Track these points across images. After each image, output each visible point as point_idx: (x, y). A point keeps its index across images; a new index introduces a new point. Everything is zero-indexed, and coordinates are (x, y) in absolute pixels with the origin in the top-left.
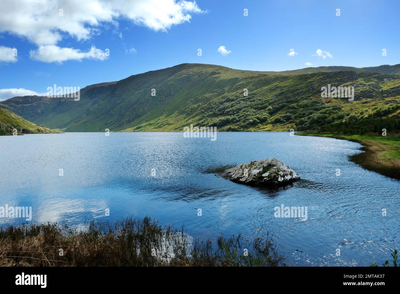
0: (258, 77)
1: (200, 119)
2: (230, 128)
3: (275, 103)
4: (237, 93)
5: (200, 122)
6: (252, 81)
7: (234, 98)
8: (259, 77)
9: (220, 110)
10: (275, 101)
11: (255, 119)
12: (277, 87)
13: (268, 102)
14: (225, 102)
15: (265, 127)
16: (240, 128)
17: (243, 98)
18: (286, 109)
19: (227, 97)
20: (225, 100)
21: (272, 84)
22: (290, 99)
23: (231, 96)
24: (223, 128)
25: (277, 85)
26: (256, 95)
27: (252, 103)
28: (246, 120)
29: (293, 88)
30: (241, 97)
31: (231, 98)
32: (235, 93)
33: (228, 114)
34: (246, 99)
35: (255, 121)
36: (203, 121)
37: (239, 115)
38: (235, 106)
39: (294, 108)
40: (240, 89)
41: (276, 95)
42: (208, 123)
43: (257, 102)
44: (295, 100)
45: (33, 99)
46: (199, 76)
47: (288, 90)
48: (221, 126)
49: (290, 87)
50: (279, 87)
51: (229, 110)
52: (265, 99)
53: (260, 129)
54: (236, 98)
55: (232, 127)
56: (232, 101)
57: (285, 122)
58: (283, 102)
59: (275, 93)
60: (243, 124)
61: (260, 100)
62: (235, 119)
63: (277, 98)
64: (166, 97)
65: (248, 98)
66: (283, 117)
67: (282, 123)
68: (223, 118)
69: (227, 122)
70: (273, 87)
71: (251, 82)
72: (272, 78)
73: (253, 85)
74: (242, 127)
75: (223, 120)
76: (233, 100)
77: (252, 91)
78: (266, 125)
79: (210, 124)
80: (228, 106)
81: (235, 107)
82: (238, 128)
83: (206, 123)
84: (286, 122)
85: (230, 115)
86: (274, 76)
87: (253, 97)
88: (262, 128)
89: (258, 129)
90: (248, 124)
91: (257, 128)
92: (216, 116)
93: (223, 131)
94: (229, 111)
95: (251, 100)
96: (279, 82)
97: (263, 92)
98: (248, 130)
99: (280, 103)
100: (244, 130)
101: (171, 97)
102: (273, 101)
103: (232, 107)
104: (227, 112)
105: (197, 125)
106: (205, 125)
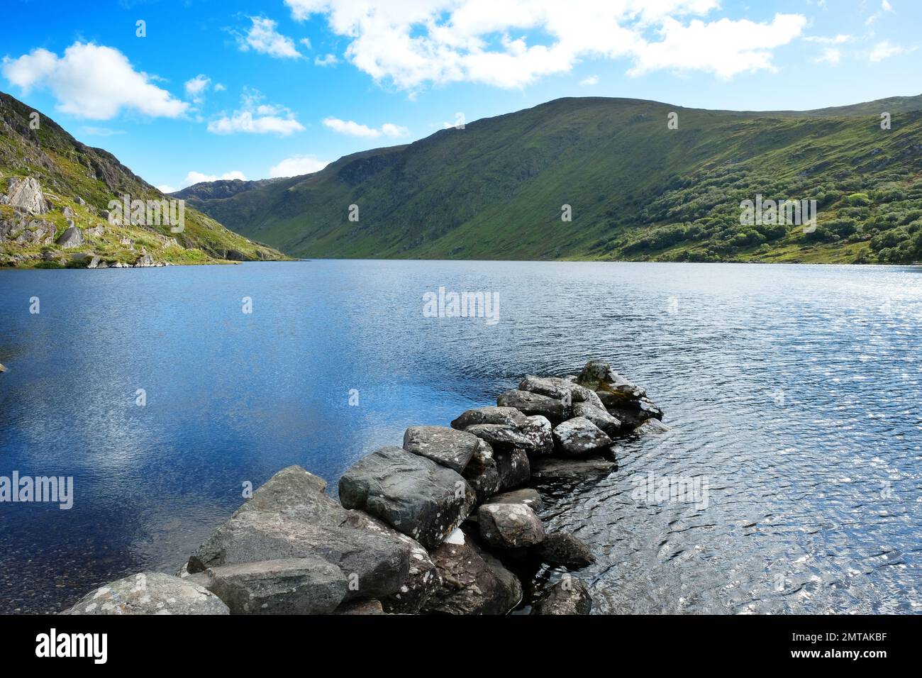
0: (754, 125)
1: (605, 232)
2: (686, 253)
3: (806, 192)
4: (700, 166)
5: (605, 237)
6: (740, 137)
7: (692, 178)
8: (759, 125)
9: (655, 209)
10: (805, 185)
11: (753, 231)
12: (808, 150)
13: (786, 188)
14: (666, 189)
15: (781, 251)
16: (714, 255)
17: (715, 180)
18: (840, 207)
19: (673, 178)
20: (668, 183)
21: (796, 141)
22: (848, 180)
23: (683, 175)
24: (665, 254)
25: (809, 145)
26: (750, 170)
27: (741, 191)
28: (726, 234)
29: (855, 152)
30: (711, 177)
31: (682, 179)
32: (693, 167)
33: (676, 218)
34: (722, 183)
35: (754, 235)
36: (611, 235)
37: (706, 221)
38: (693, 198)
39: (859, 203)
40: (707, 158)
41: (808, 171)
42: (627, 241)
43: (755, 188)
44: (862, 183)
45: (234, 188)
46: (599, 127)
47: (842, 157)
48: (660, 249)
49: (846, 150)
50: (814, 149)
51: (679, 208)
52: (777, 182)
53: (767, 256)
54: (696, 179)
55: (691, 252)
56: (685, 188)
57: (836, 241)
58: (829, 189)
59: (803, 166)
60: (718, 243)
61: (762, 183)
62: (695, 231)
63: (809, 178)
64: (518, 179)
65: (729, 179)
66: (834, 226)
67: (827, 242)
68: (665, 229)
69: (677, 239)
70: (797, 150)
71: (733, 139)
72: (795, 126)
73: (742, 146)
74: (718, 250)
75: (666, 234)
76: (688, 185)
77: (740, 160)
78: (783, 247)
79: (632, 244)
80: (677, 199)
81: (696, 200)
82: (708, 252)
83: (621, 242)
84: (840, 239)
85: (684, 221)
86: (800, 122)
87: (743, 176)
88: (774, 253)
89: (761, 256)
90: (733, 243)
91: (759, 254)
92: (644, 224)
93: (667, 260)
94: (680, 212)
95: (737, 183)
96: (813, 138)
97: (772, 162)
98: (735, 259)
99: (820, 190)
100: (724, 259)
101: (531, 179)
102: (800, 184)
103: (686, 201)
104: (675, 214)
105: (598, 245)
106: (617, 246)
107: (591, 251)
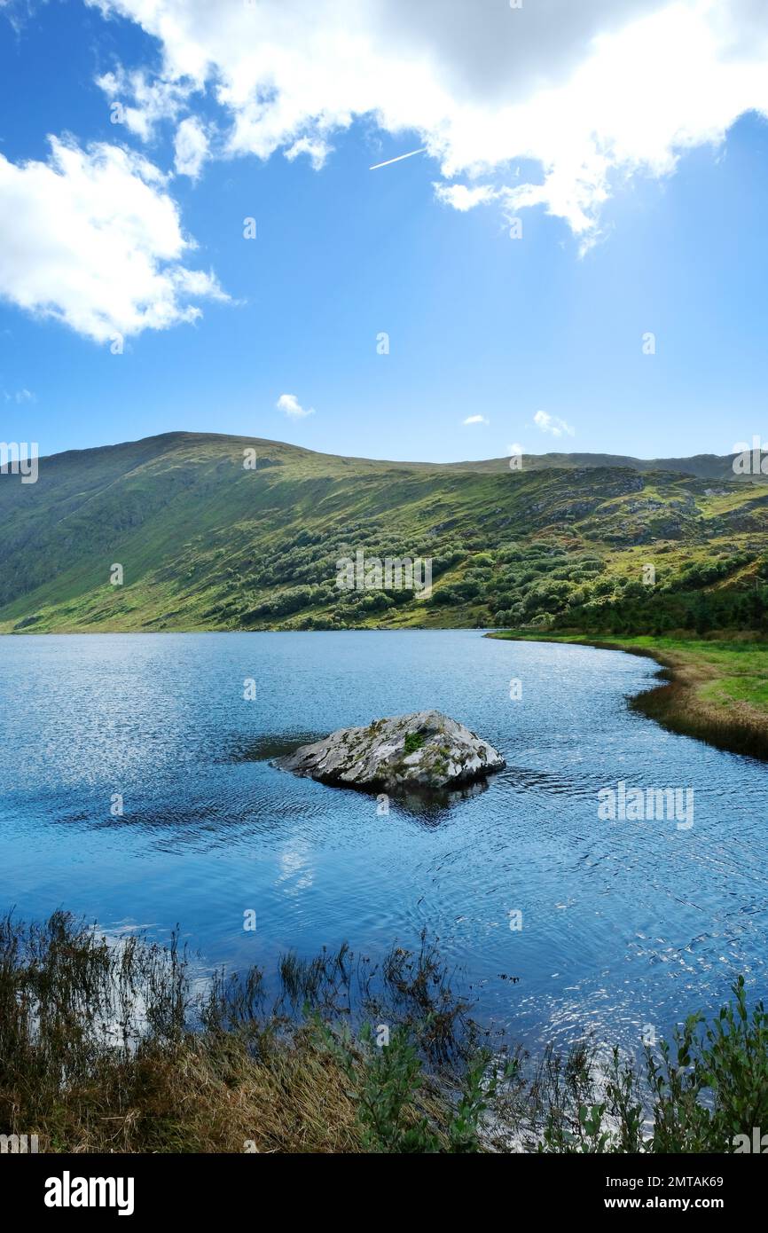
0: (386, 476)
1: (222, 596)
2: (310, 620)
3: (435, 550)
4: (330, 519)
5: (223, 602)
6: (371, 488)
7: (322, 533)
8: (391, 476)
9: (281, 569)
10: (435, 543)
11: (380, 594)
12: (438, 506)
13: (416, 546)
14: (293, 545)
15: (408, 615)
16: (339, 621)
17: (345, 535)
18: (465, 568)
19: (301, 532)
20: (295, 538)
21: (427, 495)
22: (475, 540)
23: (312, 529)
24: (288, 621)
25: (440, 500)
26: (381, 526)
27: (371, 548)
28: (354, 597)
29: (481, 510)
30: (341, 533)
31: (311, 533)
32: (323, 520)
33: (303, 579)
34: (353, 539)
35: (382, 598)
36: (230, 599)
37: (335, 583)
38: (323, 556)
39: (483, 563)
40: (339, 510)
41: (437, 528)
42: (247, 607)
43: (385, 546)
44: (487, 542)
46: (219, 470)
47: (470, 514)
48: (283, 615)
49: (474, 508)
50: (444, 505)
51: (306, 567)
52: (407, 540)
53: (394, 622)
54: (326, 534)
55: (316, 618)
56: (314, 544)
57: (461, 603)
58: (456, 548)
59: (433, 522)
60: (346, 608)
61: (393, 540)
62: (322, 594)
63: (438, 536)
64: (117, 528)
65: (360, 535)
66: (458, 588)
67: (453, 605)
68: (289, 592)
69: (301, 603)
70: (428, 506)
71: (368, 490)
72: (426, 480)
73: (374, 499)
74: (343, 616)
75: (290, 598)
76: (318, 541)
77: (372, 514)
78: (411, 611)
79: (252, 610)
80: (304, 557)
81: (324, 559)
82: (333, 618)
83: (240, 608)
84: (465, 602)
85: (311, 582)
86: (431, 476)
87: (375, 532)
88: (400, 618)
89: (388, 621)
90: (360, 608)
91: (386, 619)
92: (268, 586)
93: (290, 628)
94: (308, 572)
95: (368, 539)
96: (443, 493)
97: (403, 517)
98: (363, 625)
99: (449, 549)
100: (351, 626)
101: (134, 529)
102: (429, 543)
103: (314, 559)
104: (302, 574)
105: (214, 612)
106: (235, 612)
107: (205, 620)
